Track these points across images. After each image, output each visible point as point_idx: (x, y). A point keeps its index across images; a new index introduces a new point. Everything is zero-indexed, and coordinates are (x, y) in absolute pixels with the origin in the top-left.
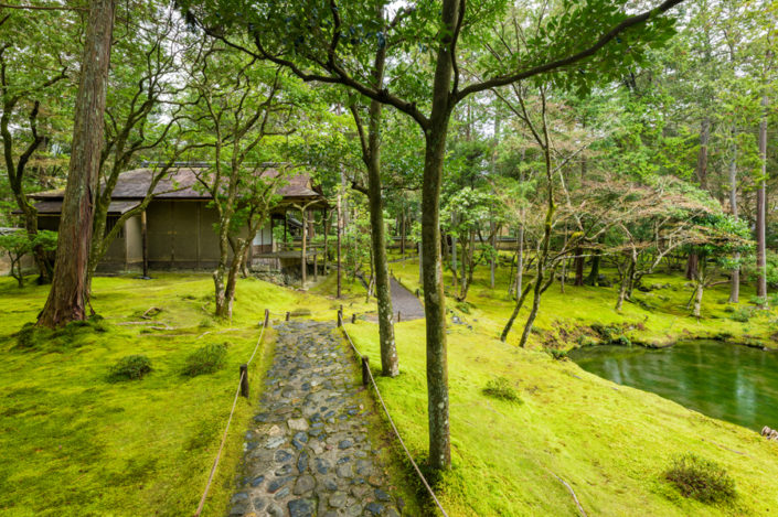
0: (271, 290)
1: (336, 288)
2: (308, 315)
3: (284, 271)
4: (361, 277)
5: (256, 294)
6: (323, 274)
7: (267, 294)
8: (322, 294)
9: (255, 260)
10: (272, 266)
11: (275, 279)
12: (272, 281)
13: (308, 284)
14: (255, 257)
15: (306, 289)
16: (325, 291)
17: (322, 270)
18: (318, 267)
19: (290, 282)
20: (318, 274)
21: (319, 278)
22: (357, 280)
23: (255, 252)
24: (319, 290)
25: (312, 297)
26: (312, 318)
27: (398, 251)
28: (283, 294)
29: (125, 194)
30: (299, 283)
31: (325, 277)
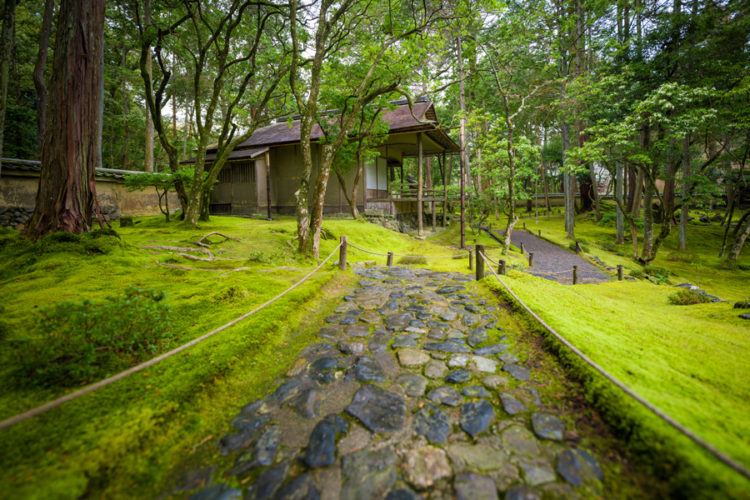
0: (381, 233)
1: (459, 238)
2: (424, 263)
3: (398, 217)
4: (486, 230)
5: (362, 235)
6: (442, 225)
7: (376, 237)
8: (441, 244)
9: (369, 205)
10: (386, 210)
11: (389, 224)
12: (384, 225)
13: (425, 233)
14: (368, 201)
15: (423, 237)
16: (445, 242)
17: (441, 220)
18: (437, 218)
19: (405, 229)
20: (437, 225)
21: (438, 229)
22: (483, 232)
23: (368, 196)
24: (438, 240)
25: (428, 245)
26: (427, 267)
27: (524, 209)
28: (395, 239)
29: (257, 143)
30: (415, 232)
31: (444, 229)
